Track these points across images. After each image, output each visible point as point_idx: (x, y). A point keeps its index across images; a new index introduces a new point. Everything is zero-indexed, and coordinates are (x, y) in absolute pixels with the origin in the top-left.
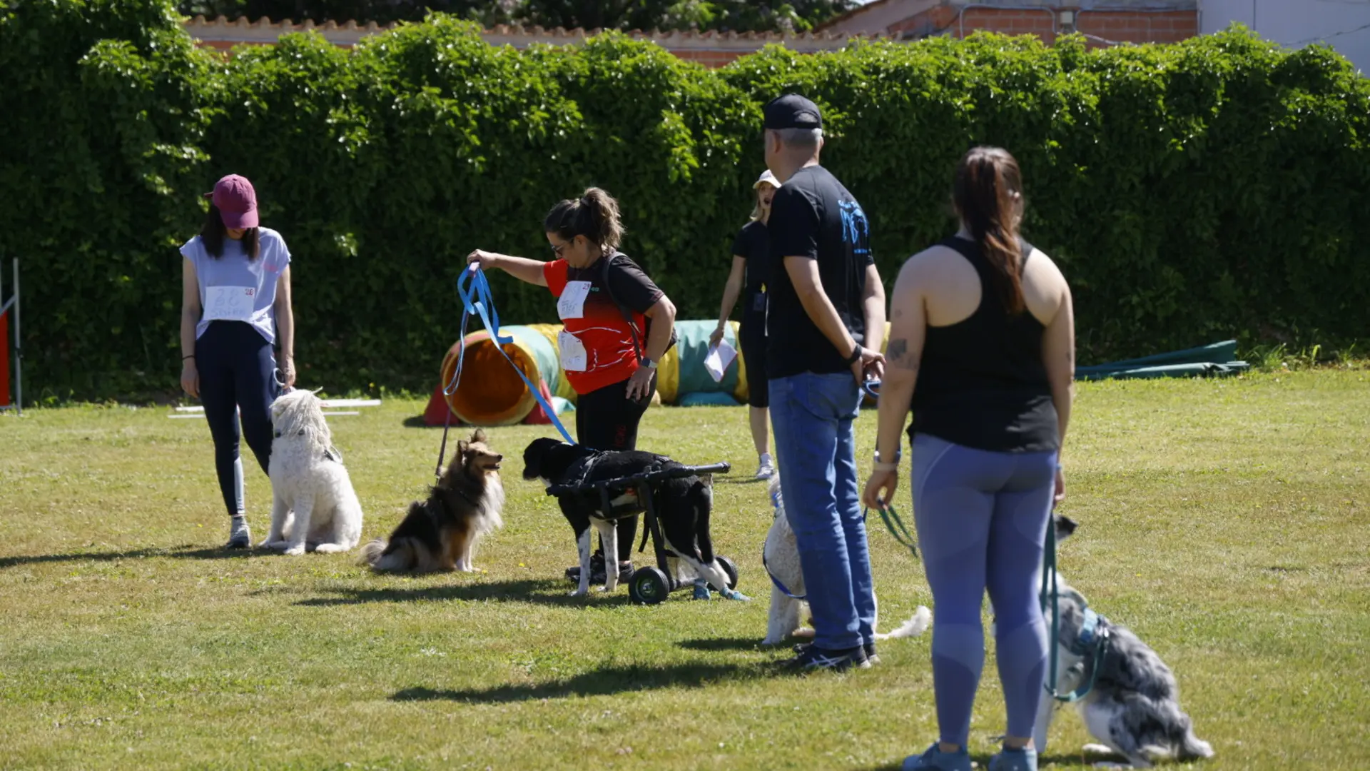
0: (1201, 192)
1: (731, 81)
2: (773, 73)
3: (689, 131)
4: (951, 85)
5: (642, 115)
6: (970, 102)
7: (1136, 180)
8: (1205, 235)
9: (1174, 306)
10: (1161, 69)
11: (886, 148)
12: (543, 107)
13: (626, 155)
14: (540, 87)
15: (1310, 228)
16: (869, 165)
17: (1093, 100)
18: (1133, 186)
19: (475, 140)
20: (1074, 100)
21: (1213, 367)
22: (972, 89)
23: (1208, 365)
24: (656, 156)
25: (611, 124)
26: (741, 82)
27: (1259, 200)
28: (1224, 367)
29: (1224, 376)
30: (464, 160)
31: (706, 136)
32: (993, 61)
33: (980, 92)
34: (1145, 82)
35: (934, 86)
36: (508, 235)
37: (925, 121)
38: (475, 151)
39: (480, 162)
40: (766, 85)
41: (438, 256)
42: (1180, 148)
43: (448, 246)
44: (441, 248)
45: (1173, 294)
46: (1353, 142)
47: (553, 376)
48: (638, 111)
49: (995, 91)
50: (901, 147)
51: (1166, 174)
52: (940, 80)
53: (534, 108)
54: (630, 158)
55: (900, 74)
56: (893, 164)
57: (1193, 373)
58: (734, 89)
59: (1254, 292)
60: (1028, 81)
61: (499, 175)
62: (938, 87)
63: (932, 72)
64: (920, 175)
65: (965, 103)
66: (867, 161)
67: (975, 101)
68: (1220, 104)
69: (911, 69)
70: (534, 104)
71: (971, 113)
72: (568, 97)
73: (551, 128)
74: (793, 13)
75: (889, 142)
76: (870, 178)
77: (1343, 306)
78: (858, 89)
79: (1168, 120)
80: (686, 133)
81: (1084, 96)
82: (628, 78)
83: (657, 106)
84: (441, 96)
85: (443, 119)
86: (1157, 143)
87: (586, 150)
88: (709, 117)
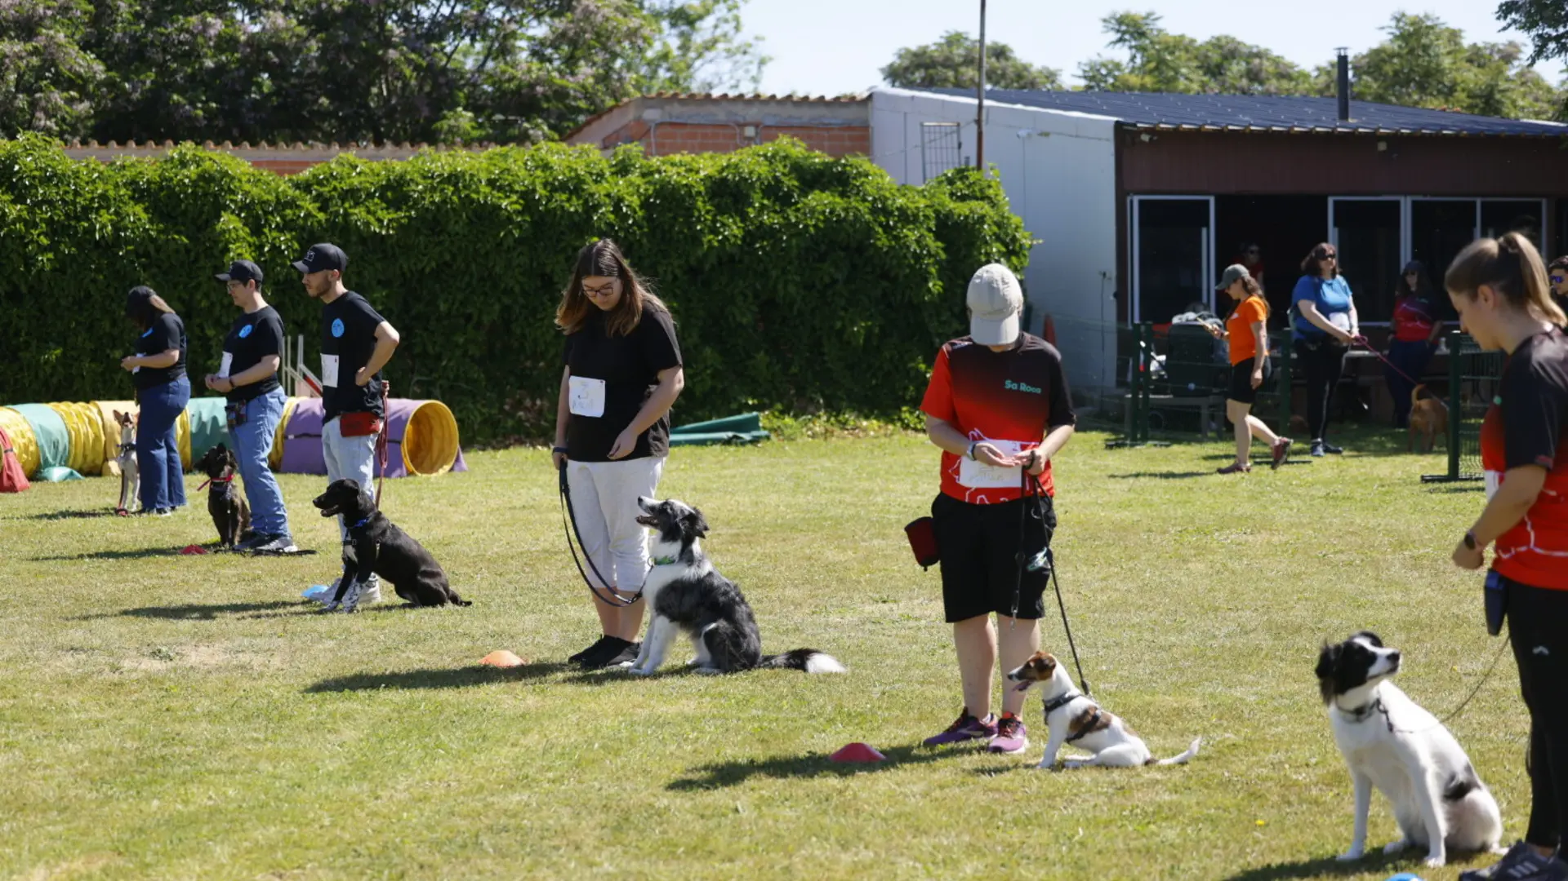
0: (741, 282)
1: (297, 186)
2: (335, 178)
3: (247, 230)
4: (500, 189)
5: (204, 217)
6: (516, 202)
7: (678, 272)
8: (744, 321)
9: (709, 383)
10: (702, 174)
11: (440, 243)
12: (113, 210)
13: (188, 251)
14: (111, 193)
15: (842, 313)
16: (426, 259)
17: (635, 201)
18: (675, 278)
19: (44, 241)
20: (618, 202)
21: (735, 437)
22: (522, 192)
23: (730, 434)
24: (216, 252)
25: (176, 224)
26: (306, 187)
27: (792, 289)
28: (746, 436)
29: (744, 443)
30: (34, 258)
31: (264, 234)
32: (546, 167)
33: (527, 195)
34: (686, 185)
35: (485, 189)
36: (78, 323)
37: (474, 219)
38: (43, 250)
39: (48, 260)
40: (326, 189)
41: (14, 342)
42: (716, 244)
43: (23, 334)
44: (17, 334)
45: (709, 372)
46: (879, 239)
47: (61, 448)
48: (201, 213)
49: (541, 192)
50: (452, 242)
51: (707, 267)
52: (491, 183)
53: (103, 212)
54: (193, 254)
55: (453, 178)
56: (448, 257)
57: (715, 442)
58: (298, 192)
59: (794, 370)
60: (574, 187)
61: (69, 271)
62: (488, 190)
63: (483, 177)
64: (473, 267)
65: (512, 203)
66: (424, 255)
67: (521, 201)
68: (757, 205)
69: (463, 173)
70: (103, 208)
71: (518, 213)
72: (137, 201)
73: (117, 228)
74: (545, 128)
75: (442, 238)
76: (428, 270)
77: (874, 382)
78: (415, 191)
79: (706, 219)
80: (244, 232)
81: (627, 197)
82: (194, 183)
83: (219, 208)
84: (14, 202)
85: (14, 222)
86: (696, 239)
87: (151, 248)
88: (270, 217)
